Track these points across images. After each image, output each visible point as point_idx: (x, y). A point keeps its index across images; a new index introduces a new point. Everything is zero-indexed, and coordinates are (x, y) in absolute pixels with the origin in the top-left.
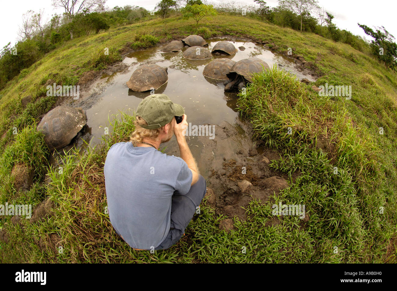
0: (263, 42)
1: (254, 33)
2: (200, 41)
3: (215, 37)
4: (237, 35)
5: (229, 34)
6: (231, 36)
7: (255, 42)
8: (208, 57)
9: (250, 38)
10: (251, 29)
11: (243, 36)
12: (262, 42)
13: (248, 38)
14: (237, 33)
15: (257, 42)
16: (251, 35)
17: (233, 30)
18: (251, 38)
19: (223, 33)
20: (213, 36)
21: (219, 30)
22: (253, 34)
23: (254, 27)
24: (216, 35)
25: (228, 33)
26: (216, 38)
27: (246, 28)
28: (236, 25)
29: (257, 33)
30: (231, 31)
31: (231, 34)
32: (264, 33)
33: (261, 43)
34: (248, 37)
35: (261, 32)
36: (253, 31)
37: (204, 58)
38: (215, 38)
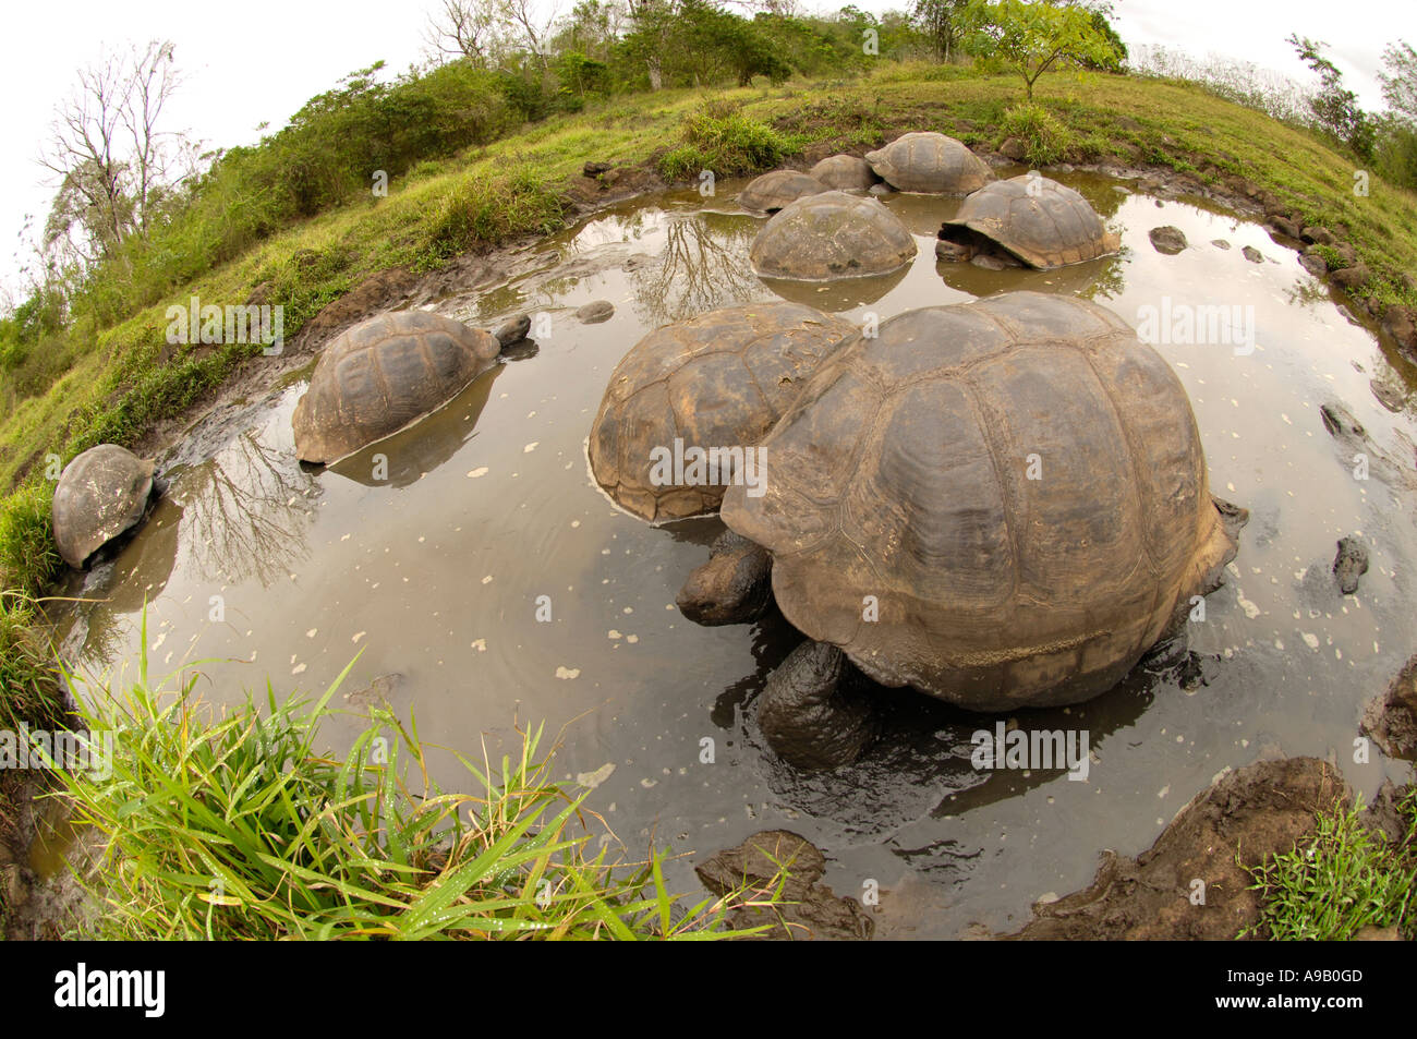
0: (1307, 231)
1: (1284, 179)
2: (946, 165)
3: (1093, 163)
4: (1202, 176)
5: (1170, 166)
6: (1175, 173)
7: (1269, 222)
8: (853, 264)
9: (1257, 200)
10: (1278, 162)
11: (1228, 185)
12: (1303, 227)
13: (1248, 196)
14: (1204, 166)
15: (1278, 227)
16: (1264, 186)
17: (1192, 146)
18: (1260, 202)
19: (1143, 153)
20: (1079, 158)
21: (1126, 137)
22: (1279, 184)
23: (1291, 158)
24: (1097, 153)
25: (1167, 156)
26: (1095, 169)
27: (1255, 154)
28: (1214, 130)
29: (1297, 183)
30: (1184, 150)
31: (1179, 164)
32: (1323, 190)
33: (1295, 231)
34: (1252, 192)
35: (1315, 184)
36: (1281, 173)
37: (823, 268)
38: (1088, 168)
